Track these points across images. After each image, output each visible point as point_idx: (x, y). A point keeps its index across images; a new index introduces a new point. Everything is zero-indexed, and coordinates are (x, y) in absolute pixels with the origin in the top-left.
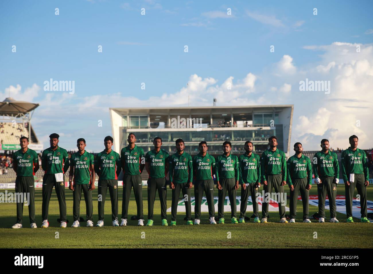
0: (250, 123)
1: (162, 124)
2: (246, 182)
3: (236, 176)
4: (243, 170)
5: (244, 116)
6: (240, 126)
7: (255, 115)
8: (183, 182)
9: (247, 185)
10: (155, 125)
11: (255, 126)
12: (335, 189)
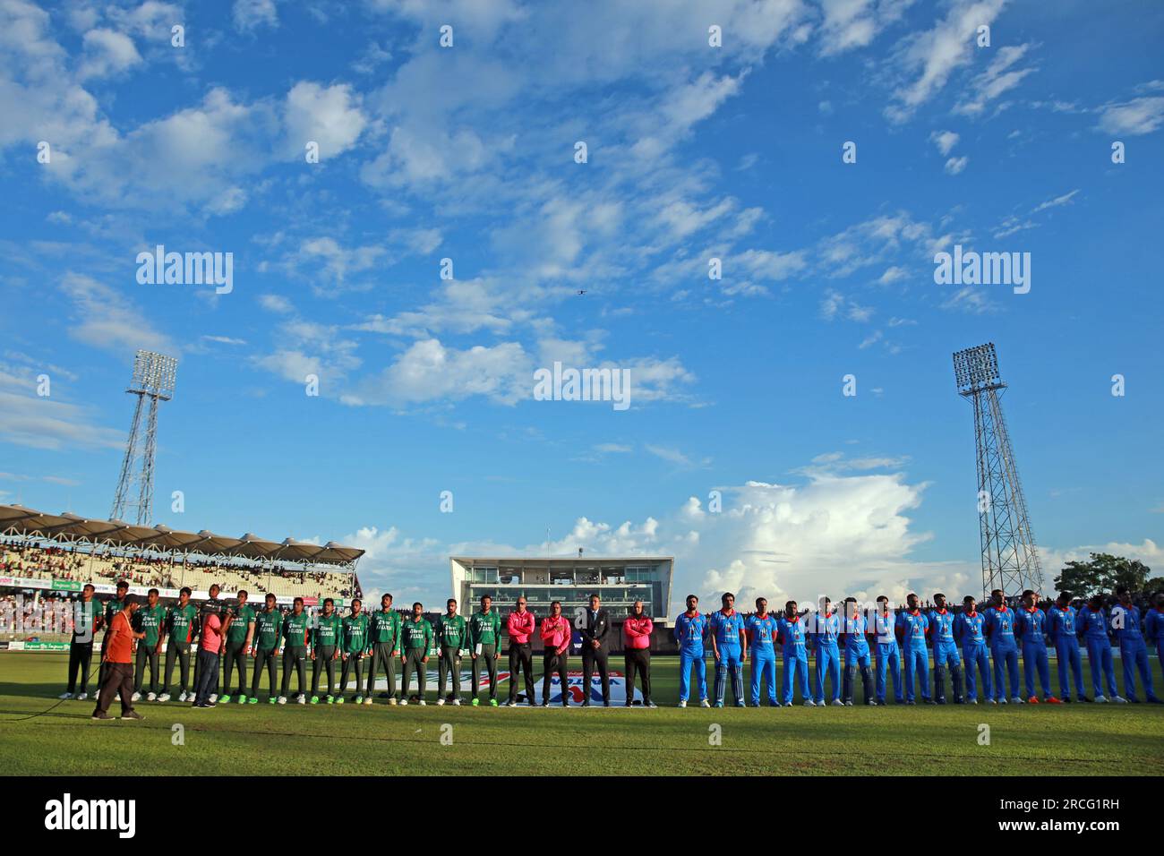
0: (622, 579)
1: (515, 578)
2: (347, 651)
3: (336, 642)
4: (346, 636)
5: (616, 571)
6: (611, 582)
7: (628, 570)
8: (267, 648)
9: (348, 654)
10: (507, 580)
11: (628, 583)
12: (458, 662)
